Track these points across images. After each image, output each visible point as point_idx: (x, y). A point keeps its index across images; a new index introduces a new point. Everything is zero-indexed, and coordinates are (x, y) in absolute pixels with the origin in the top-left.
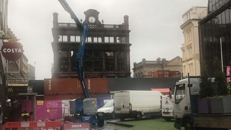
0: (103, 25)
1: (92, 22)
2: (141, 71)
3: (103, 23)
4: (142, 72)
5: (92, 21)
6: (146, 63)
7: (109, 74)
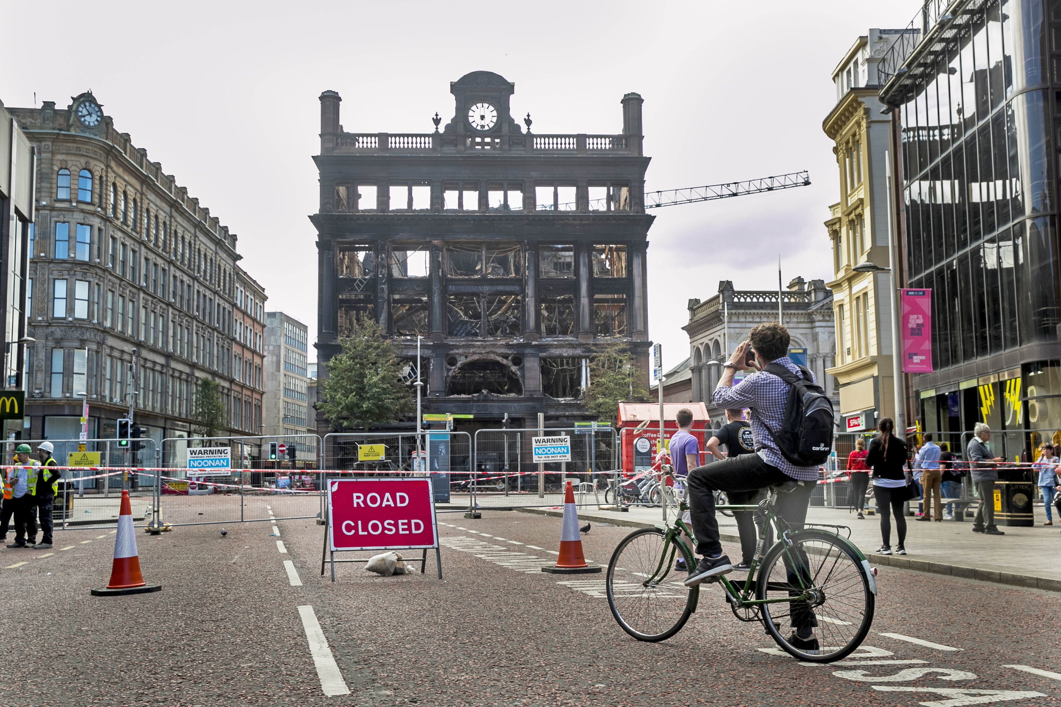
0: (530, 136)
1: (483, 126)
2: (715, 336)
3: (529, 129)
4: (718, 338)
5: (483, 123)
6: (736, 300)
7: (551, 346)
